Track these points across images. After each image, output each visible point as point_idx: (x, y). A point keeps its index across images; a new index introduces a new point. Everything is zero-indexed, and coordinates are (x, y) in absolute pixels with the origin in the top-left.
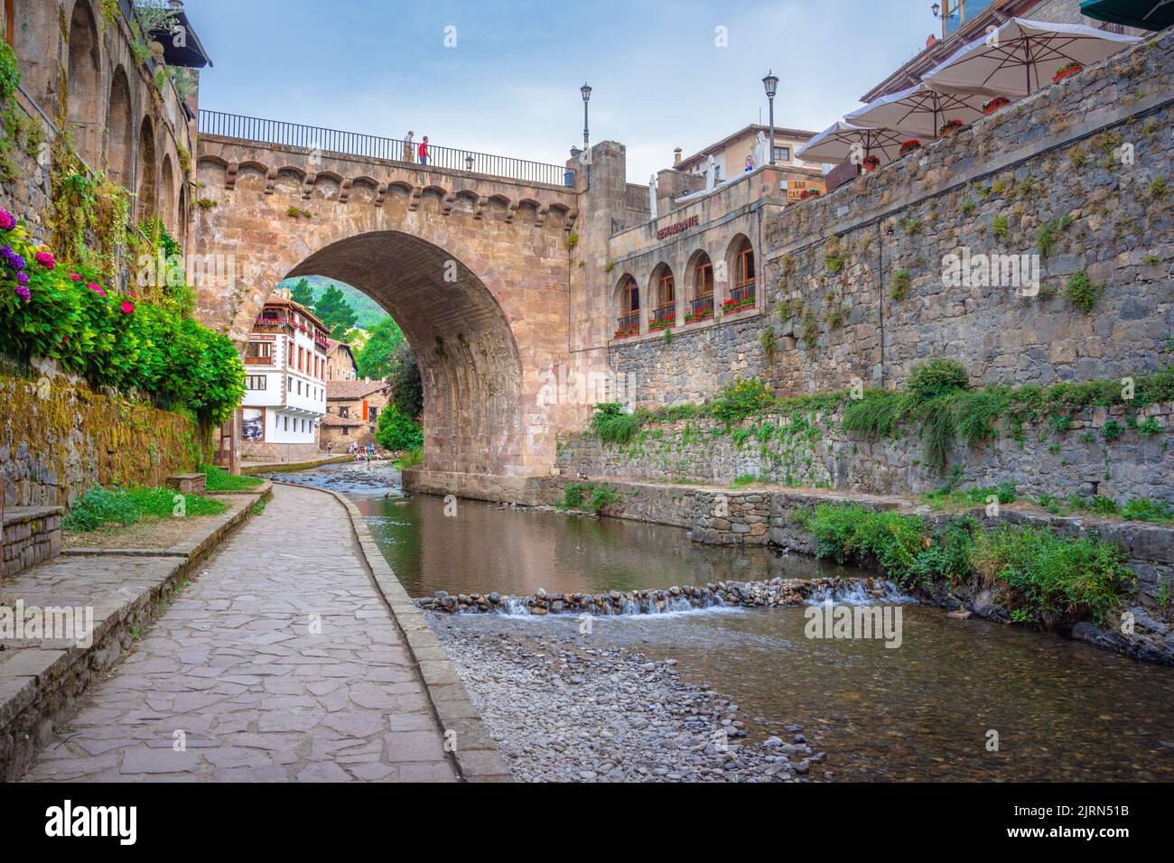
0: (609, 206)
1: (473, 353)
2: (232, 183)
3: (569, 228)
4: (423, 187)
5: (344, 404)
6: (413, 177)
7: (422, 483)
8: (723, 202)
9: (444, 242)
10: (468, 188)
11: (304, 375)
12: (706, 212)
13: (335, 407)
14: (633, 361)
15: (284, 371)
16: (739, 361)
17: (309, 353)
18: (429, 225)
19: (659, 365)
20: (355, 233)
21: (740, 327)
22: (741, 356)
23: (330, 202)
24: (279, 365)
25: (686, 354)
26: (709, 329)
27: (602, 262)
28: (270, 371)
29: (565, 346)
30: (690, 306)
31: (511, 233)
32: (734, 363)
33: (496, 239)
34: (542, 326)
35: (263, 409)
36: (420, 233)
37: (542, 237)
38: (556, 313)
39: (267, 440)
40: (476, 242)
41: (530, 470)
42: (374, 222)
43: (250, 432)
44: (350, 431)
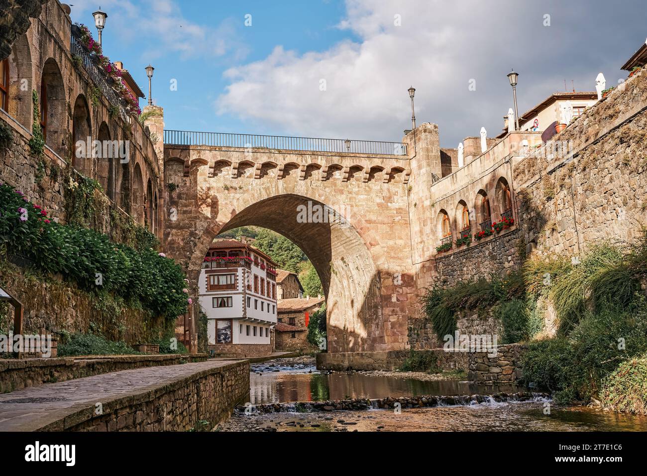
0: (429, 165)
1: (351, 269)
2: (188, 173)
3: (406, 182)
4: (307, 165)
5: (292, 316)
6: (300, 158)
7: (328, 362)
8: (491, 157)
9: (323, 198)
10: (336, 163)
11: (259, 295)
12: (482, 165)
13: (286, 318)
14: (450, 267)
15: (244, 293)
16: (509, 262)
17: (262, 280)
18: (312, 188)
19: (465, 269)
20: (266, 197)
21: (507, 238)
22: (510, 258)
23: (248, 179)
24: (240, 289)
25: (480, 260)
26: (491, 241)
27: (427, 203)
28: (234, 294)
29: (410, 261)
30: (480, 227)
31: (367, 188)
32: (506, 263)
33: (357, 193)
34: (392, 248)
35: (230, 320)
36: (307, 194)
37: (388, 190)
38: (401, 239)
39: (234, 342)
40: (344, 196)
41: (390, 347)
42: (277, 190)
43: (222, 337)
44: (296, 335)
